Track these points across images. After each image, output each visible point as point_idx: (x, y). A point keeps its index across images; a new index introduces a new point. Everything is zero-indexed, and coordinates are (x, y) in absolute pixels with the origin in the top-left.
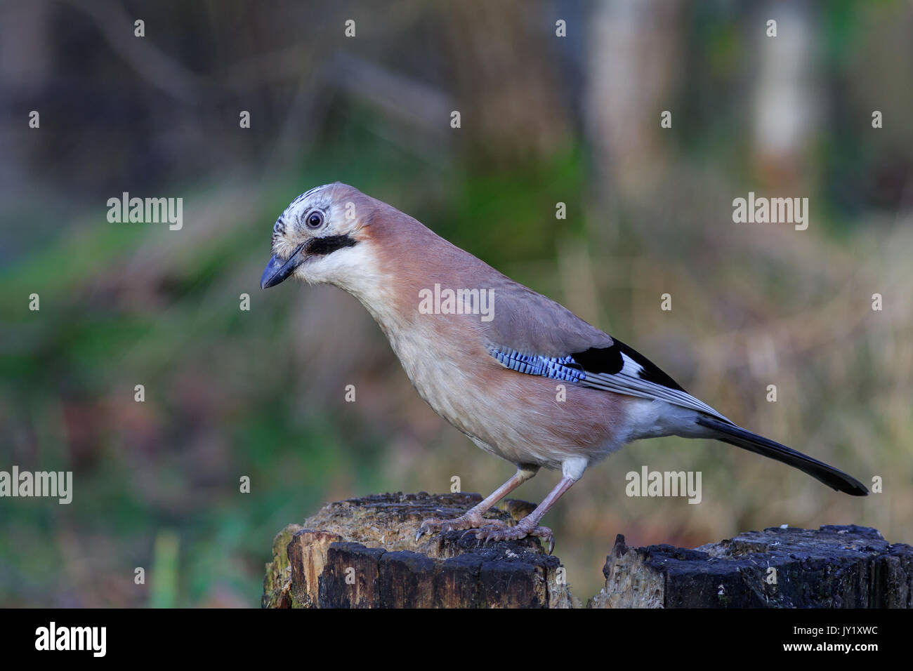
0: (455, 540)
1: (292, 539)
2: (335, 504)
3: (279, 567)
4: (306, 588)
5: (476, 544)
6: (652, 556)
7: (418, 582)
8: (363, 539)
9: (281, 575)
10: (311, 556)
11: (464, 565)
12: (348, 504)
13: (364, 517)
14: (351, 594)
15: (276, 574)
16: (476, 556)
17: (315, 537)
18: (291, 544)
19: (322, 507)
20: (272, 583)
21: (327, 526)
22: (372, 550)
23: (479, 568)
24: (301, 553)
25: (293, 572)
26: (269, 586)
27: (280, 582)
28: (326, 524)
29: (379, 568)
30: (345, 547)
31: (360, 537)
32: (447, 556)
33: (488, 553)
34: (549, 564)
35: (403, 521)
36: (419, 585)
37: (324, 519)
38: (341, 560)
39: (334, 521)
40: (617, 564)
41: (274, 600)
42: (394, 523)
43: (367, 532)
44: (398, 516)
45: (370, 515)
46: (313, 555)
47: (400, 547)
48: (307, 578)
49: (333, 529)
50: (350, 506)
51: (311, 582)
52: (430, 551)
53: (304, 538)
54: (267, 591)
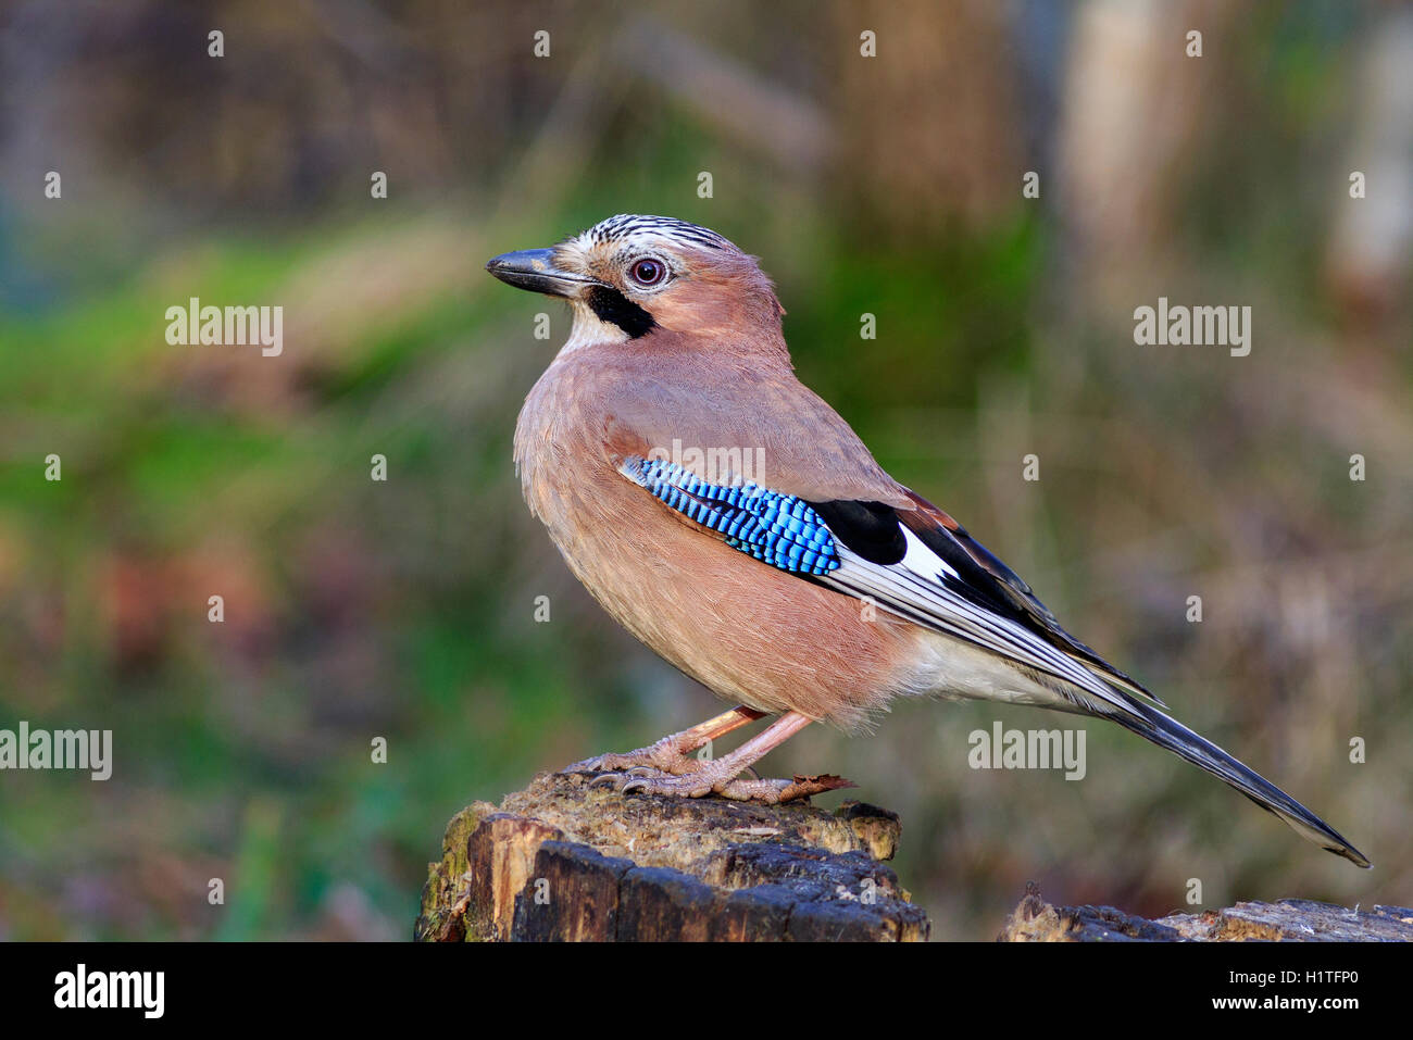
0: (753, 859)
1: (478, 826)
2: (558, 776)
3: (451, 871)
4: (492, 912)
5: (787, 870)
6: (1082, 924)
7: (683, 924)
8: (597, 840)
9: (453, 885)
10: (507, 858)
11: (762, 903)
12: (579, 778)
13: (605, 803)
14: (568, 931)
15: (444, 884)
16: (784, 891)
17: (517, 827)
18: (475, 836)
19: (534, 778)
20: (435, 897)
21: (539, 811)
22: (612, 860)
23: (789, 912)
24: (491, 853)
25: (474, 882)
26: (430, 901)
27: (450, 897)
28: (538, 808)
29: (619, 892)
30: (566, 850)
31: (593, 836)
32: (735, 886)
33: (806, 887)
34: (908, 918)
35: (669, 818)
36: (684, 929)
37: (536, 800)
38: (557, 872)
39: (554, 804)
40: (1023, 930)
41: (436, 927)
42: (653, 820)
43: (606, 829)
44: (662, 807)
45: (614, 801)
46: (511, 857)
47: (659, 861)
48: (497, 896)
49: (549, 818)
50: (582, 783)
51: (503, 903)
52: (709, 873)
53: (499, 826)
54: (426, 910)
